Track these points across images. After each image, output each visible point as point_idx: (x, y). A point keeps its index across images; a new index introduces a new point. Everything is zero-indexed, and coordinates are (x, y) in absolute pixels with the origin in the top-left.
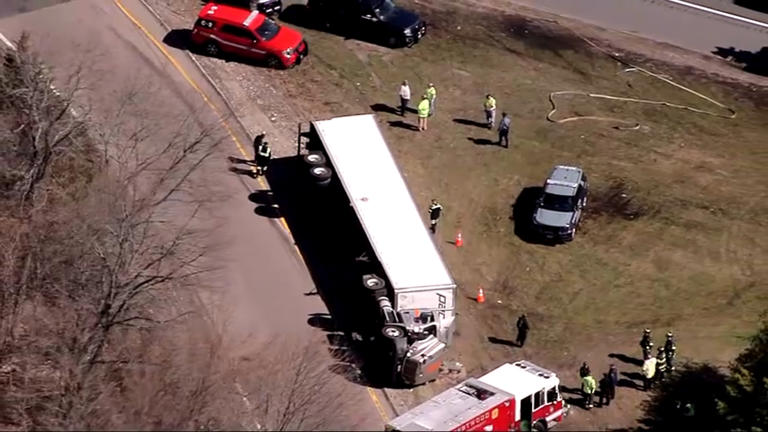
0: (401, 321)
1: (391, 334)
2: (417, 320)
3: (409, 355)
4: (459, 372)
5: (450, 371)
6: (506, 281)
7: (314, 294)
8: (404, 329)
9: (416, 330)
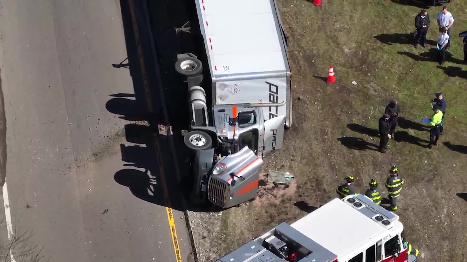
0: (212, 123)
1: (194, 143)
2: (232, 123)
3: (215, 172)
4: (287, 186)
5: (276, 185)
6: (367, 54)
7: (124, 66)
8: (213, 135)
9: (230, 136)
